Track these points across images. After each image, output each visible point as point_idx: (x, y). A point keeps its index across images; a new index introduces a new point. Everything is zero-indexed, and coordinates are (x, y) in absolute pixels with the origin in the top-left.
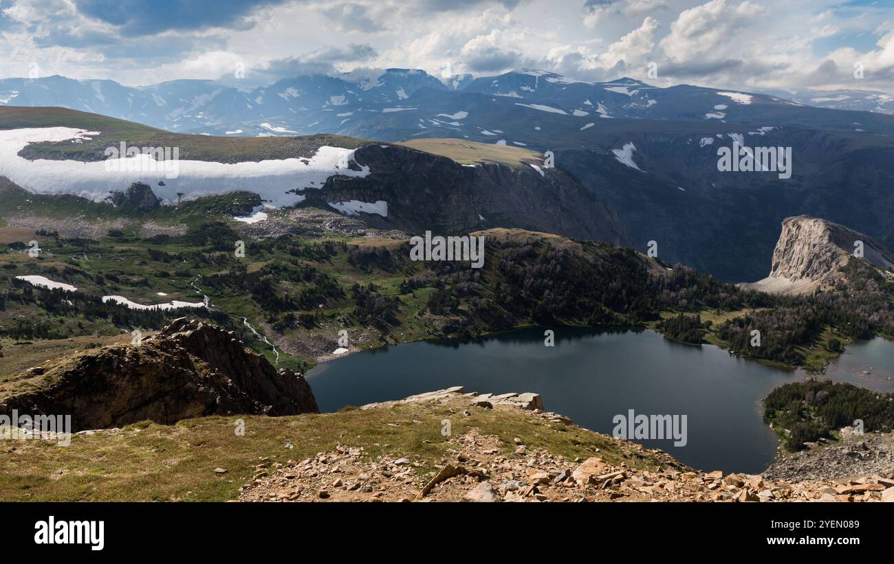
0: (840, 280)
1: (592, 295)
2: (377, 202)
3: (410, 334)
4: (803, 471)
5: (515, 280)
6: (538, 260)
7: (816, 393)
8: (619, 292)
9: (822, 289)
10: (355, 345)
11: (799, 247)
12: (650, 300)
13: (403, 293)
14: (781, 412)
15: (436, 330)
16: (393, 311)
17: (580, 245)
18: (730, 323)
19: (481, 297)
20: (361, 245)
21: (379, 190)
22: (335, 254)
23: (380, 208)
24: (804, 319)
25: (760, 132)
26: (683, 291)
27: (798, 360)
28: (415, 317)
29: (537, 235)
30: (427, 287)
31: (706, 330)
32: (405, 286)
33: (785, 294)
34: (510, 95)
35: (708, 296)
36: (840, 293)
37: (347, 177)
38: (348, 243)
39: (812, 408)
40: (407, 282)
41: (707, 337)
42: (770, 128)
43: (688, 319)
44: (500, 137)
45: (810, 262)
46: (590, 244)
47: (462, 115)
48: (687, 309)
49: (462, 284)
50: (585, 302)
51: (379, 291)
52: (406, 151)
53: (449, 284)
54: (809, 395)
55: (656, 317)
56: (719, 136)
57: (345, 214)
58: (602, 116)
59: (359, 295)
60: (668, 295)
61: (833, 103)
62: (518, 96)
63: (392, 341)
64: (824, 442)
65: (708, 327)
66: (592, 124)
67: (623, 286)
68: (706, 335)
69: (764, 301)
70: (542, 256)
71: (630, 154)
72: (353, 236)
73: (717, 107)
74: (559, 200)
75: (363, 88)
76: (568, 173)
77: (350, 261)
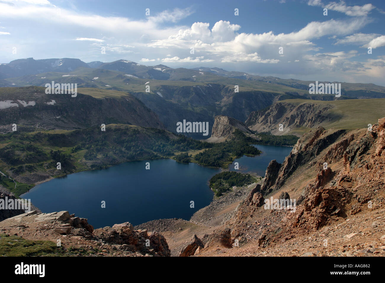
0: (233, 137)
1: (150, 148)
3: (77, 170)
4: (222, 203)
6: (128, 135)
7: (225, 175)
8: (160, 146)
9: (227, 140)
10: (53, 176)
11: (220, 126)
12: (171, 148)
13: (73, 153)
14: (215, 184)
15: (87, 166)
16: (69, 161)
17: (145, 129)
18: (198, 154)
20: (53, 133)
21: (60, 110)
22: (41, 138)
24: (222, 151)
25: (208, 86)
26: (182, 144)
27: (220, 165)
28: (78, 162)
29: (128, 126)
30: (83, 149)
31: (190, 158)
32: (73, 150)
33: (216, 143)
35: (191, 145)
36: (233, 141)
38: (47, 133)
39: (224, 181)
40: (74, 148)
41: (190, 160)
43: (184, 154)
45: (224, 131)
48: (183, 150)
49: (98, 147)
51: (62, 153)
53: (93, 148)
54: (223, 177)
55: (173, 155)
56: (194, 87)
58: (152, 79)
59: (53, 155)
60: (177, 146)
64: (228, 192)
66: (149, 82)
67: (161, 144)
69: (209, 146)
72: (49, 130)
74: (136, 112)
76: (140, 101)
77: (49, 140)
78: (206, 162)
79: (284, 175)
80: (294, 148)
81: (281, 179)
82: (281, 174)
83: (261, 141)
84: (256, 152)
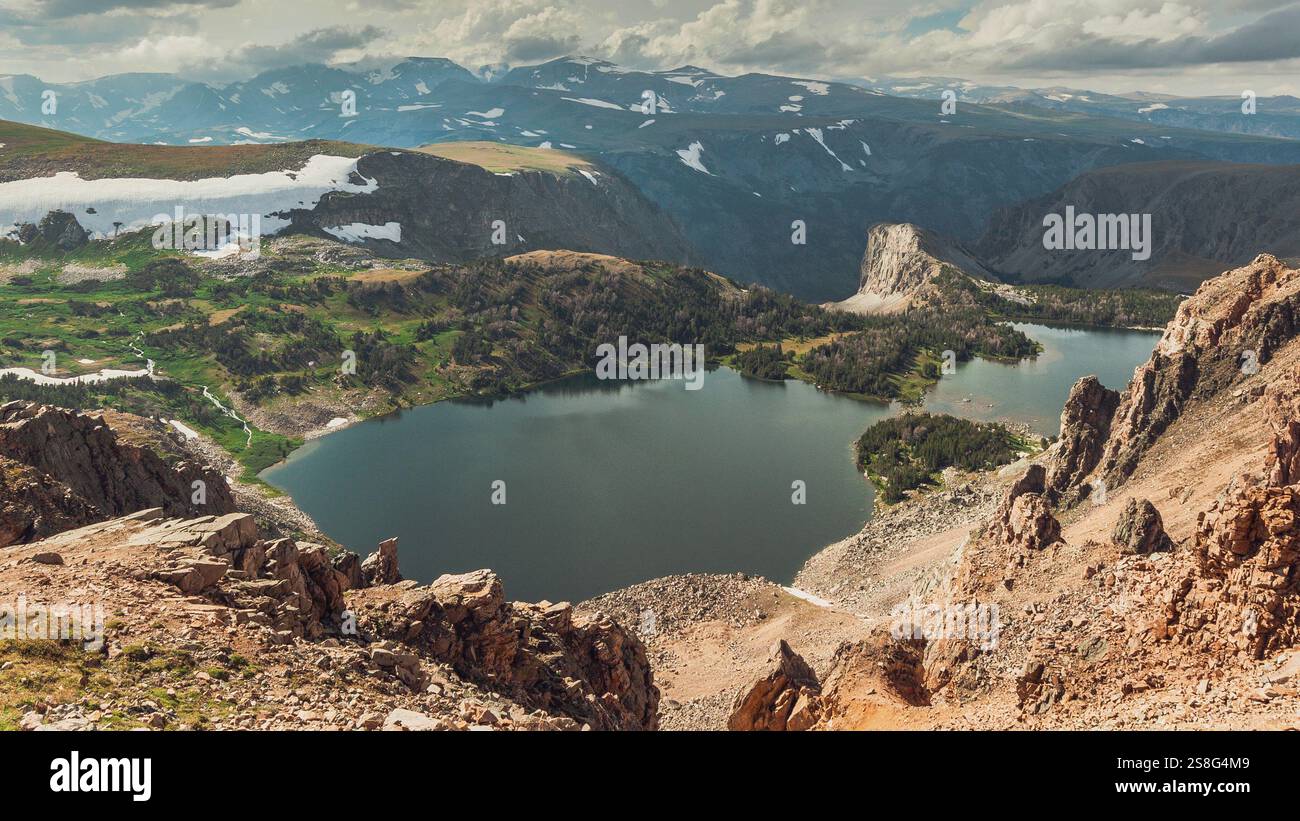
0: (933, 293)
1: (655, 328)
2: (387, 224)
3: (430, 393)
4: (903, 526)
5: (562, 314)
6: (590, 288)
7: (913, 429)
8: (687, 322)
9: (915, 305)
10: (356, 413)
11: (887, 258)
12: (723, 329)
13: (421, 340)
14: (877, 456)
15: (464, 385)
16: (408, 364)
17: (639, 267)
18: (816, 352)
19: (520, 339)
20: (365, 281)
21: (390, 209)
22: (331, 294)
23: (391, 231)
24: (896, 341)
25: (839, 126)
26: (761, 316)
27: (893, 391)
28: (436, 370)
29: (588, 257)
30: (452, 330)
31: (789, 362)
32: (423, 330)
33: (875, 314)
34: (554, 88)
35: (790, 320)
36: (933, 308)
37: (348, 194)
38: (348, 279)
39: (910, 448)
40: (426, 324)
41: (790, 371)
42: (851, 121)
43: (768, 350)
44: (544, 139)
45: (900, 274)
46: (650, 265)
47: (497, 112)
48: (766, 338)
49: (496, 323)
50: (647, 337)
51: (390, 340)
52: (424, 159)
53: (480, 324)
54: (906, 432)
55: (731, 351)
56: (796, 131)
57: (344, 241)
58: (663, 111)
59: (361, 346)
60: (744, 322)
61: (916, 91)
62: (564, 89)
63: (406, 404)
64: (925, 488)
65: (791, 359)
66: (653, 121)
67: (692, 314)
68: (789, 369)
69: (852, 323)
70: (594, 283)
71: (697, 155)
72: (355, 270)
73: (792, 98)
74: (615, 213)
75: (373, 81)
76: (625, 181)
77: (351, 302)
78: (844, 376)
79: (1132, 434)
80: (1166, 335)
81: (1123, 448)
82: (1121, 429)
83: (1038, 308)
84: (1024, 349)
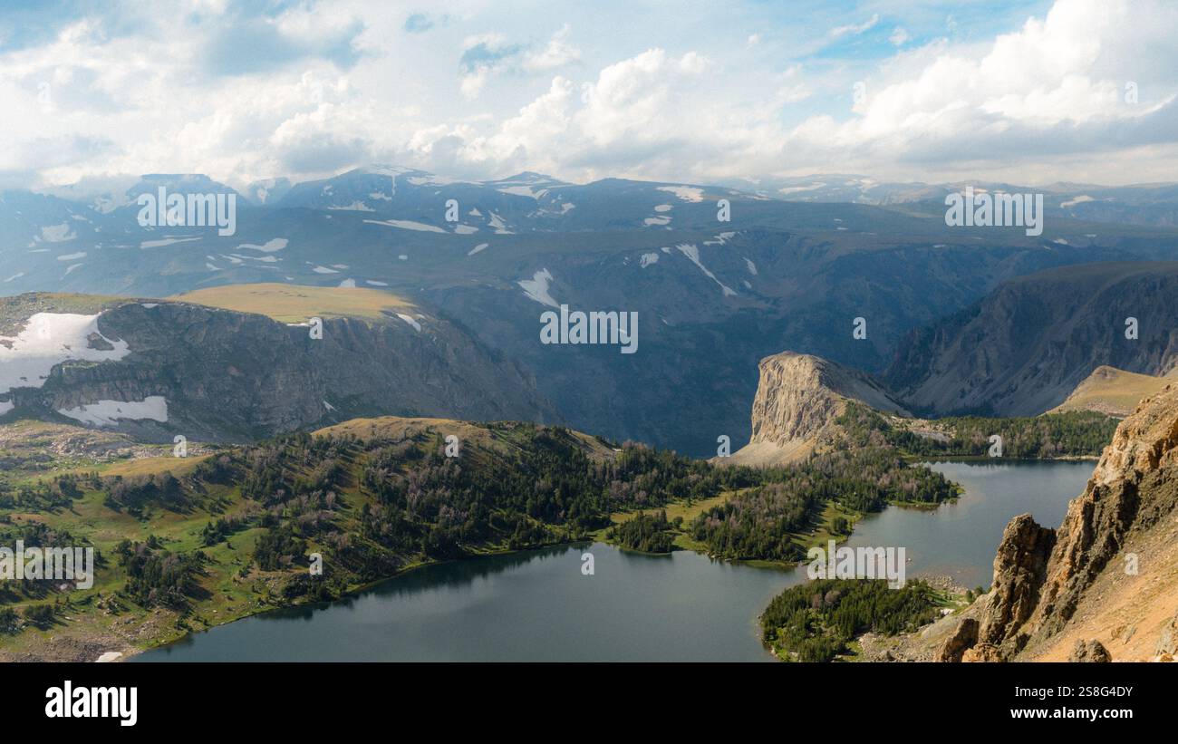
0: (838, 436)
1: (512, 503)
2: (146, 399)
3: (229, 609)
5: (393, 497)
6: (425, 462)
7: (824, 594)
8: (550, 493)
9: (818, 451)
10: (134, 643)
11: (783, 398)
12: (595, 498)
13: (210, 543)
14: (785, 630)
15: (272, 596)
16: (196, 576)
17: (485, 430)
18: (706, 516)
19: (341, 532)
20: (125, 475)
21: (148, 379)
22: (80, 495)
23: (154, 408)
24: (799, 495)
25: (719, 240)
26: (639, 479)
27: (799, 553)
28: (235, 580)
29: (420, 423)
30: (250, 528)
31: (675, 531)
32: (212, 532)
33: (772, 466)
34: (353, 208)
35: (674, 482)
36: (840, 453)
37: (88, 363)
38: (102, 474)
39: (821, 617)
40: (214, 524)
41: (677, 541)
42: (731, 234)
43: (650, 519)
44: (346, 275)
45: (800, 416)
46: (500, 427)
47: (278, 244)
48: (646, 504)
49: (308, 515)
50: (502, 515)
51: (167, 547)
52: (189, 310)
53: (287, 518)
54: (816, 599)
55: (606, 523)
56: (665, 250)
57: (91, 426)
58: (498, 232)
59: (131, 559)
60: (619, 487)
61: (805, 193)
62: (366, 209)
63: (199, 626)
64: (842, 659)
65: (678, 527)
66: (485, 245)
67: (556, 483)
68: (677, 538)
69: (747, 478)
70: (430, 454)
71: (545, 287)
72: (109, 461)
73: (659, 209)
74: (447, 365)
75: (101, 209)
76: (456, 323)
77: (110, 504)
78: (741, 542)
79: (1071, 574)
80: (1102, 461)
81: (1061, 591)
82: (1058, 570)
83: (958, 444)
84: (941, 492)
